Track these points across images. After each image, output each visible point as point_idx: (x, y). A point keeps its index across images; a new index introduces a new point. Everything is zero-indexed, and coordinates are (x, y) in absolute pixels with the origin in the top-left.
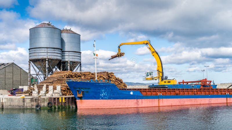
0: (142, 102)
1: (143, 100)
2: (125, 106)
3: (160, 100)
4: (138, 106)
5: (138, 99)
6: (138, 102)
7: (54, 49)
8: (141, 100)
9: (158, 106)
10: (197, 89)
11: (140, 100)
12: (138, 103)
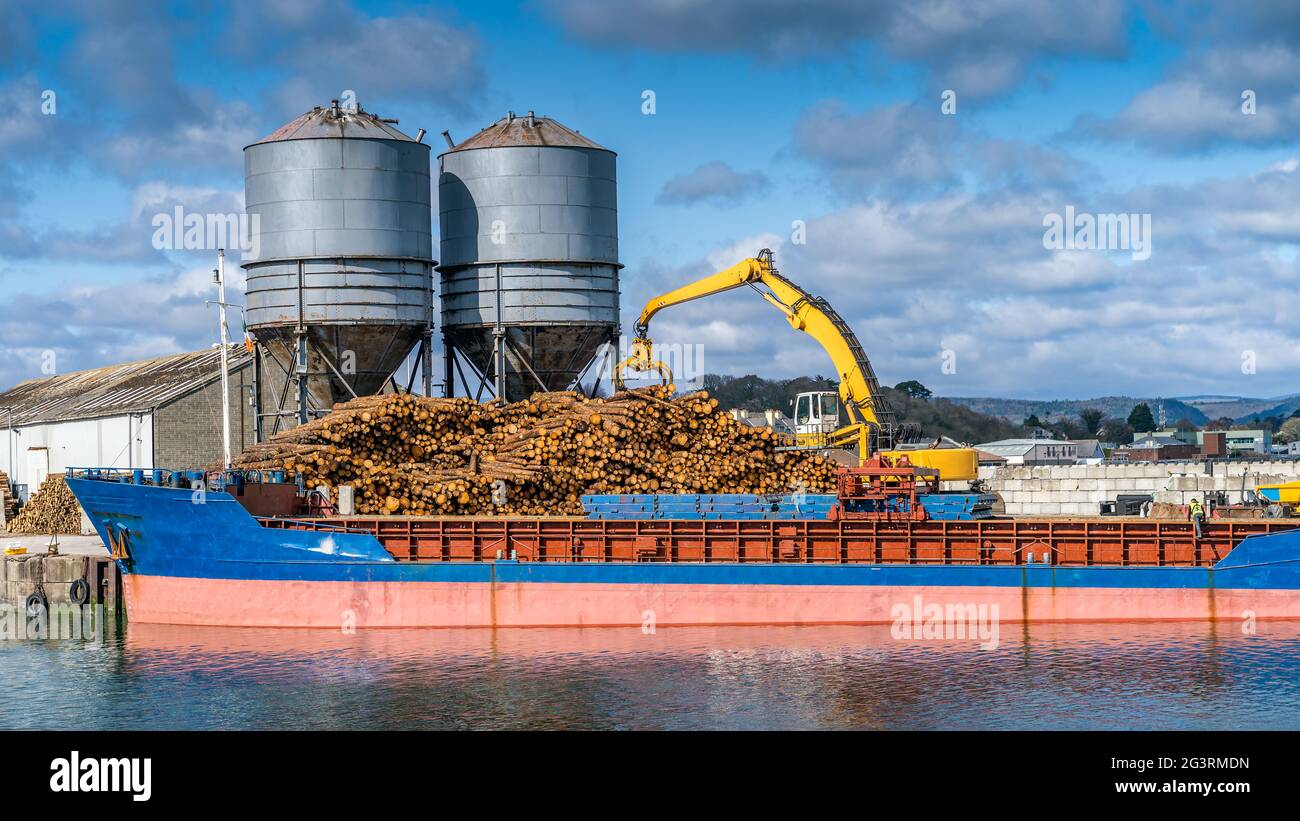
0: (387, 600)
1: (391, 584)
2: (296, 617)
3: (501, 588)
4: (365, 620)
5: (366, 580)
6: (363, 596)
7: (341, 268)
8: (380, 584)
9: (489, 622)
10: (800, 525)
11: (375, 589)
12: (366, 604)
